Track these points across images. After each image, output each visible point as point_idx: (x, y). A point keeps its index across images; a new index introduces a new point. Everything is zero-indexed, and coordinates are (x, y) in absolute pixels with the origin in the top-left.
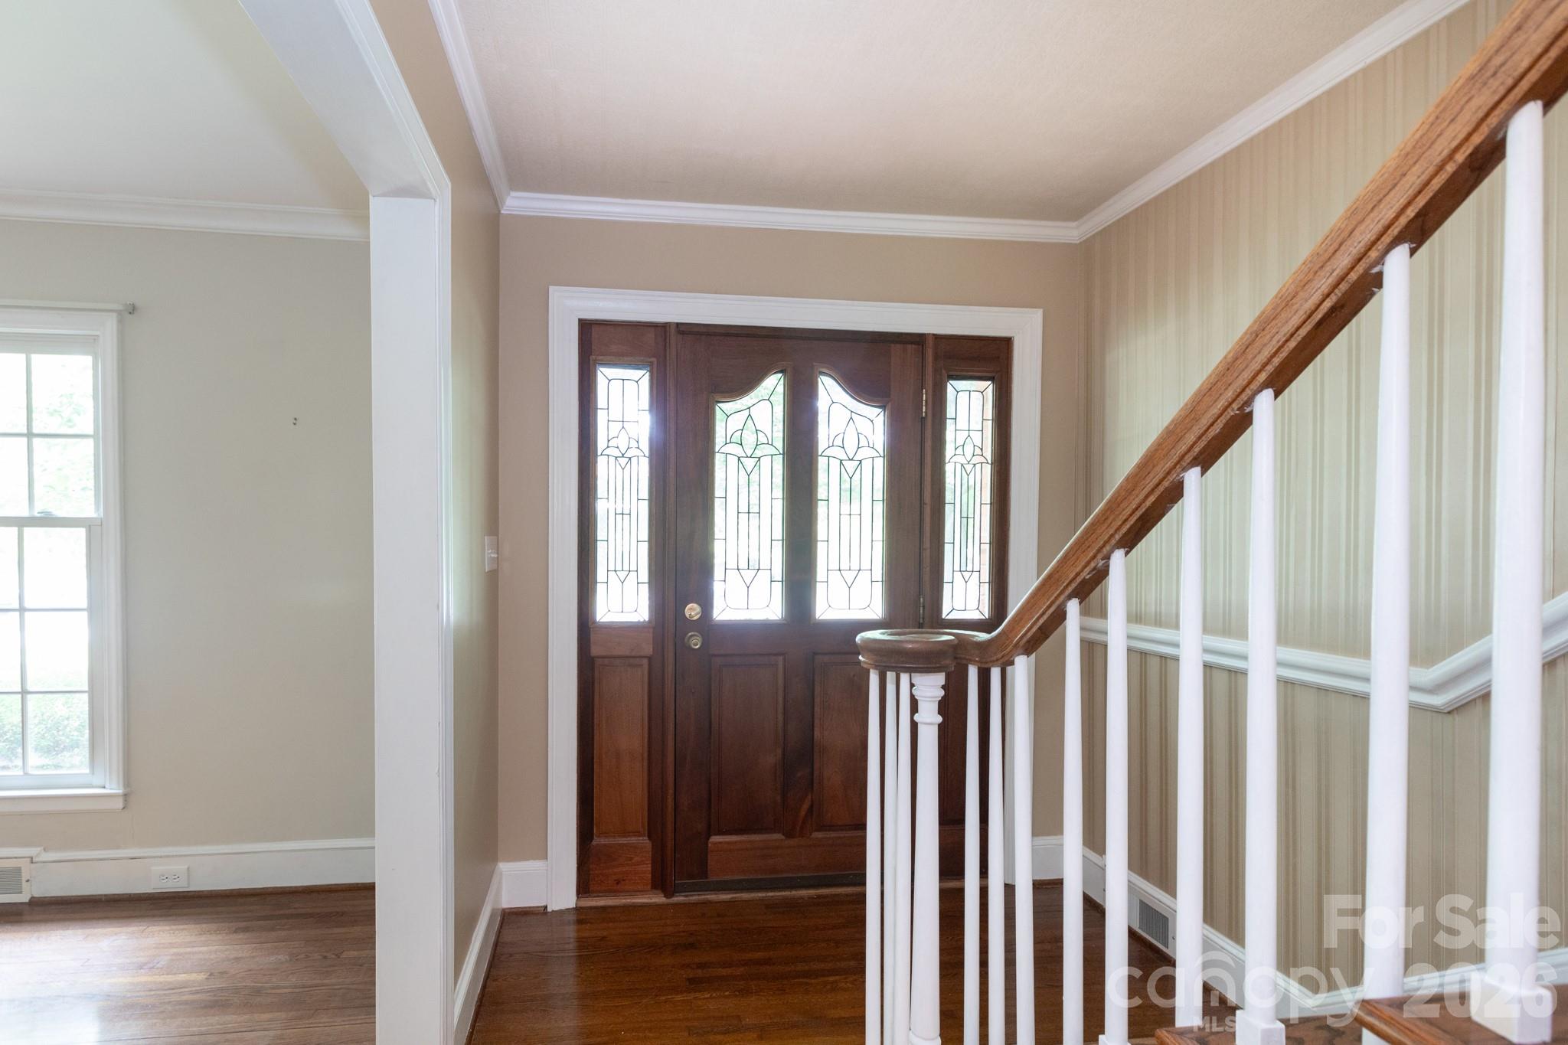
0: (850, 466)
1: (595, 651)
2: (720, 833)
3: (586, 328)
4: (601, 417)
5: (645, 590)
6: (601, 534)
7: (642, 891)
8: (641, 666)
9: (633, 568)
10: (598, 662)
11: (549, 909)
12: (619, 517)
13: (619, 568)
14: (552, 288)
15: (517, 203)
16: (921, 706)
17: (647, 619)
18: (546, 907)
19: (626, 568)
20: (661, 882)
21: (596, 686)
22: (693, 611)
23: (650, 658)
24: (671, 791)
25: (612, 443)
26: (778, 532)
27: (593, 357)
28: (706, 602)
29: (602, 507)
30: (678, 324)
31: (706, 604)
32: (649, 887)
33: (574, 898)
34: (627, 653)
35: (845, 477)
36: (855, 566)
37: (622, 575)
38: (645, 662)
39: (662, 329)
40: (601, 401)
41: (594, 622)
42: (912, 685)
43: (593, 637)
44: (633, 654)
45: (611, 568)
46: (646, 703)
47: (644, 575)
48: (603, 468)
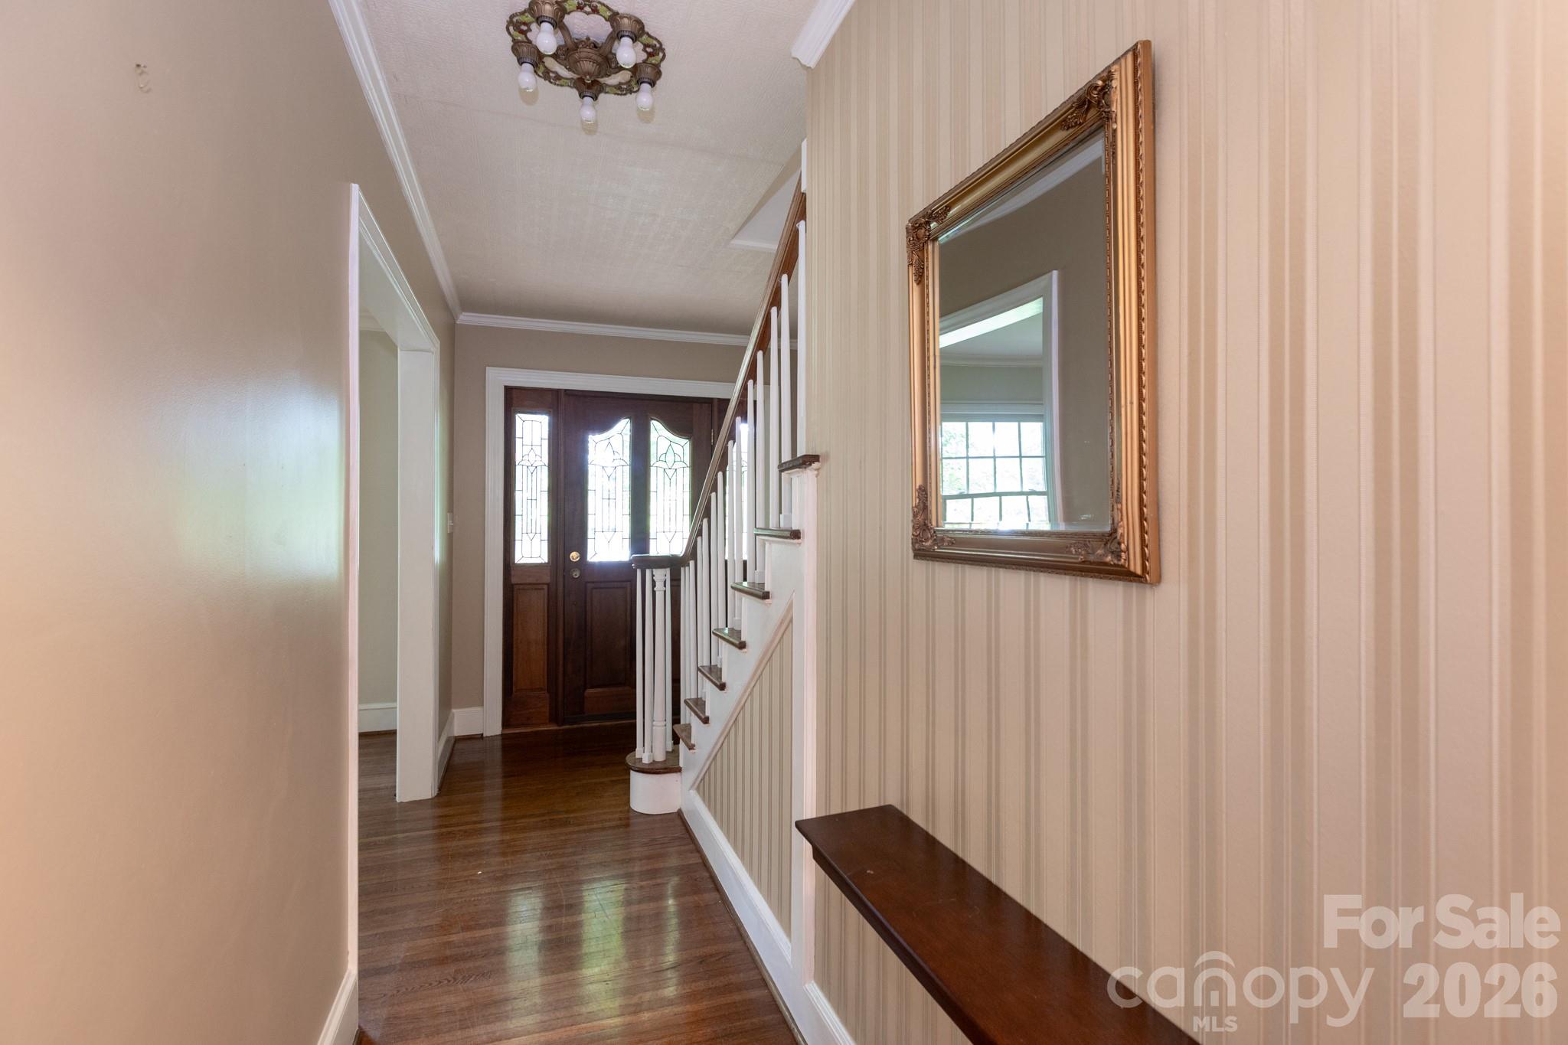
0: (670, 472)
1: (514, 580)
2: (592, 687)
3: (509, 391)
4: (518, 442)
5: (545, 545)
6: (518, 511)
7: (546, 724)
8: (543, 589)
9: (538, 531)
10: (516, 587)
11: (484, 735)
12: (529, 501)
13: (529, 531)
14: (487, 368)
15: (465, 318)
16: (657, 584)
17: (547, 561)
18: (482, 734)
19: (534, 531)
20: (554, 718)
21: (515, 601)
22: (574, 556)
23: (548, 584)
24: (561, 662)
25: (526, 458)
26: (627, 510)
27: (512, 408)
28: (583, 550)
29: (519, 497)
30: (566, 390)
31: (583, 553)
32: (547, 721)
33: (501, 729)
34: (535, 582)
35: (667, 479)
36: (673, 530)
37: (531, 535)
38: (545, 587)
39: (556, 393)
40: (518, 433)
41: (514, 563)
42: (653, 576)
43: (513, 573)
44: (539, 582)
45: (524, 531)
46: (546, 611)
47: (545, 535)
48: (519, 472)
